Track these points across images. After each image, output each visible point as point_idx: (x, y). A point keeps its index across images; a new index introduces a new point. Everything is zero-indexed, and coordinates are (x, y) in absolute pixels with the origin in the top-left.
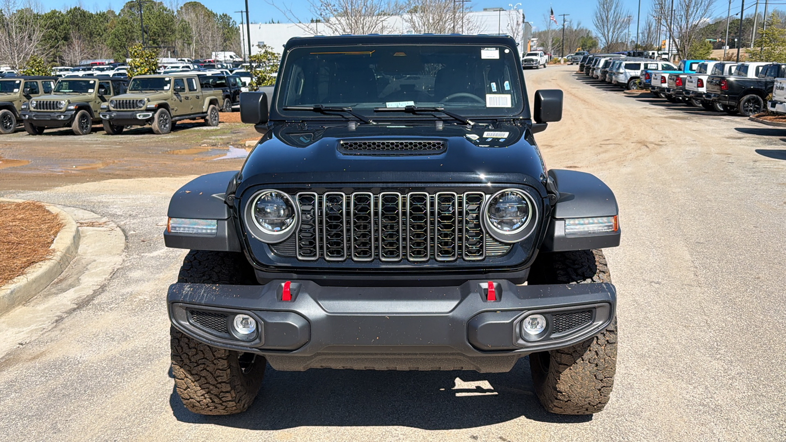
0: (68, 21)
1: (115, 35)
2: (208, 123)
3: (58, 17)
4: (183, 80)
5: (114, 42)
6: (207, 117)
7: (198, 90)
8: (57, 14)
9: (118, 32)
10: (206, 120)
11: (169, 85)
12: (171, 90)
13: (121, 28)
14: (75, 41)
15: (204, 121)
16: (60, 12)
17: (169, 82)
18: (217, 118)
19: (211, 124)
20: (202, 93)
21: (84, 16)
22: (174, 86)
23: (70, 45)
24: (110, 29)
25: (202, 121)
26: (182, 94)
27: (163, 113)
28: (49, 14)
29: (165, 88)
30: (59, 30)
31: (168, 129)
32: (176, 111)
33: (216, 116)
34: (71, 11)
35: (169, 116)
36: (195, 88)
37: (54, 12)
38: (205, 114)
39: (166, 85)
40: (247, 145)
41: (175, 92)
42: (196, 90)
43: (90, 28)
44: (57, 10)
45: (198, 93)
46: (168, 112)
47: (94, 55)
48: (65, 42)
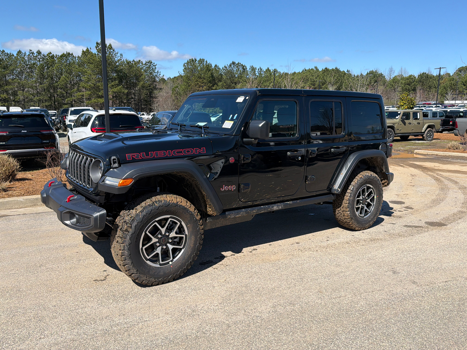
0: (417, 80)
1: (444, 87)
2: (424, 139)
3: (412, 79)
4: (410, 113)
5: (442, 92)
6: (424, 136)
7: (420, 119)
8: (412, 77)
9: (447, 85)
10: (423, 137)
11: (399, 116)
12: (399, 119)
13: (449, 83)
14: (418, 91)
15: (422, 138)
16: (414, 76)
17: (400, 114)
18: (432, 136)
19: (426, 139)
20: (423, 121)
21: (427, 77)
22: (402, 116)
23: (415, 93)
24: (443, 84)
25: (421, 137)
26: (406, 121)
27: (389, 131)
28: (407, 77)
29: (397, 117)
30: (411, 85)
31: (391, 140)
32: (400, 130)
33: (431, 135)
34: (420, 75)
35: (394, 133)
36: (418, 118)
37: (410, 76)
38: (423, 134)
39: (398, 116)
40: (415, 152)
41: (401, 120)
42: (419, 119)
43: (429, 84)
44: (412, 74)
45: (420, 121)
46: (393, 131)
47: (428, 99)
48: (413, 92)
